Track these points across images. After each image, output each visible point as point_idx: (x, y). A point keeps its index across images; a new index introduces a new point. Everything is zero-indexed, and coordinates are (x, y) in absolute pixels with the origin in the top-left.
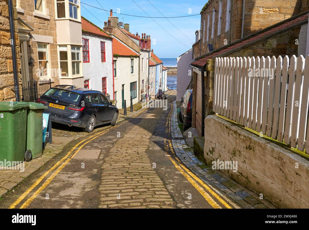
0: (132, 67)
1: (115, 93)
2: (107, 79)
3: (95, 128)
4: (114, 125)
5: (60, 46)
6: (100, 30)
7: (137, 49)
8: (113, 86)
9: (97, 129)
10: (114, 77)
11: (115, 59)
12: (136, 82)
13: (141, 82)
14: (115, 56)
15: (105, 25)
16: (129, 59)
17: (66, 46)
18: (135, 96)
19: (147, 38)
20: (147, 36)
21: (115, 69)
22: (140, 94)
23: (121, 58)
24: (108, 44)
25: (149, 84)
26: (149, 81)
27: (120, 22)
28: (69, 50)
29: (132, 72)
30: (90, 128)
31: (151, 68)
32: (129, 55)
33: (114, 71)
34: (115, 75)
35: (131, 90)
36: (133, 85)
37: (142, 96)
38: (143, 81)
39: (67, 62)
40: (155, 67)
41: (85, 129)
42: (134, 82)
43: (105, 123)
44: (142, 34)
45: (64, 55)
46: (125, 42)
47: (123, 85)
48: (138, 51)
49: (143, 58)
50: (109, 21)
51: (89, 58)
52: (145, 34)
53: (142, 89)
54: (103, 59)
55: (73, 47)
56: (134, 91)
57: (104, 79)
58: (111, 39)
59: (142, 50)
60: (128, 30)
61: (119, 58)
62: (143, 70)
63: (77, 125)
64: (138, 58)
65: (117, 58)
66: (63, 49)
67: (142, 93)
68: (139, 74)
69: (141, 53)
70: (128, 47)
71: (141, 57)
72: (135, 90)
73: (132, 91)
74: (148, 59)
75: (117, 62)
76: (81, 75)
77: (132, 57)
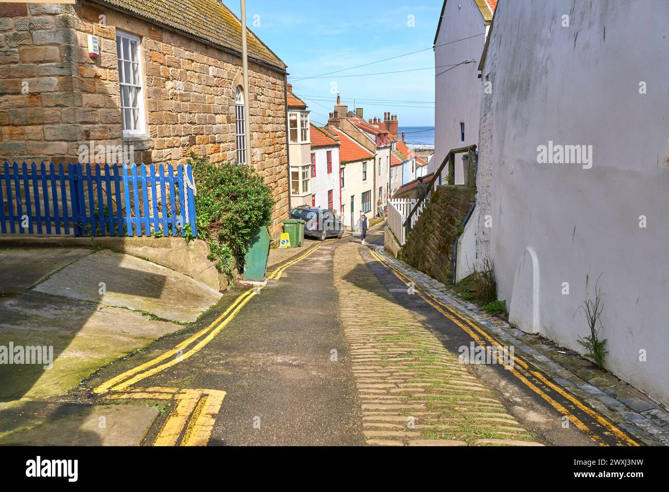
0: (365, 172)
1: (342, 206)
2: (333, 191)
3: (326, 238)
4: (340, 238)
5: (292, 167)
6: (326, 136)
7: (372, 147)
8: (341, 199)
9: (327, 240)
10: (341, 187)
11: (342, 167)
12: (370, 191)
13: (377, 191)
14: (343, 163)
15: (330, 117)
16: (360, 164)
17: (297, 167)
18: (369, 209)
19: (392, 119)
20: (392, 117)
21: (343, 178)
22: (377, 206)
23: (351, 164)
24: (335, 152)
25: (390, 192)
26: (390, 188)
27: (349, 112)
28: (300, 171)
29: (365, 179)
30: (323, 238)
31: (394, 168)
32: (360, 158)
33: (342, 180)
34: (342, 185)
35: (363, 202)
36: (366, 196)
37: (378, 209)
38: (381, 189)
39: (298, 182)
40: (401, 167)
41: (319, 238)
42: (368, 191)
43: (333, 235)
44: (385, 114)
45: (296, 175)
46: (356, 138)
47: (352, 197)
48: (372, 150)
49: (380, 159)
50: (336, 113)
51: (315, 172)
52: (389, 113)
53: (379, 200)
54: (330, 170)
55: (303, 167)
56: (367, 203)
57: (330, 192)
58: (338, 146)
59: (379, 148)
60: (362, 117)
61: (347, 165)
62: (381, 174)
63: (315, 235)
64: (373, 160)
65: (345, 165)
66: (295, 170)
67: (378, 205)
68: (374, 180)
69: (377, 152)
70: (359, 145)
71: (377, 158)
72: (369, 202)
73: (365, 204)
74: (389, 158)
75: (345, 169)
76: (309, 192)
77: (364, 160)
